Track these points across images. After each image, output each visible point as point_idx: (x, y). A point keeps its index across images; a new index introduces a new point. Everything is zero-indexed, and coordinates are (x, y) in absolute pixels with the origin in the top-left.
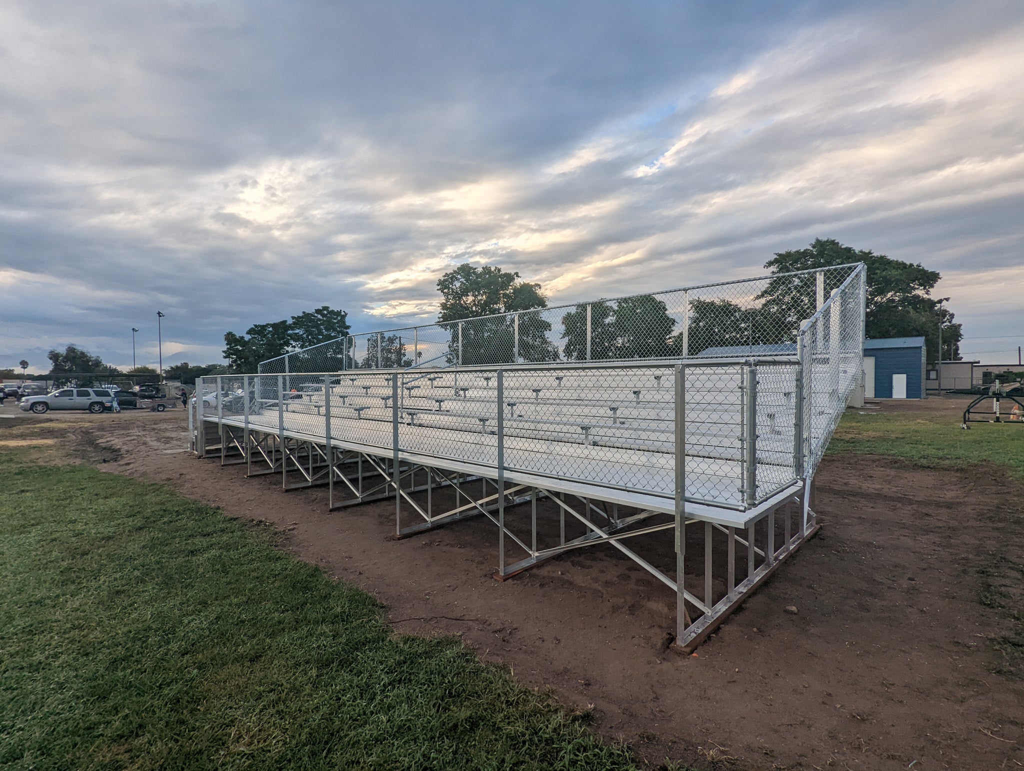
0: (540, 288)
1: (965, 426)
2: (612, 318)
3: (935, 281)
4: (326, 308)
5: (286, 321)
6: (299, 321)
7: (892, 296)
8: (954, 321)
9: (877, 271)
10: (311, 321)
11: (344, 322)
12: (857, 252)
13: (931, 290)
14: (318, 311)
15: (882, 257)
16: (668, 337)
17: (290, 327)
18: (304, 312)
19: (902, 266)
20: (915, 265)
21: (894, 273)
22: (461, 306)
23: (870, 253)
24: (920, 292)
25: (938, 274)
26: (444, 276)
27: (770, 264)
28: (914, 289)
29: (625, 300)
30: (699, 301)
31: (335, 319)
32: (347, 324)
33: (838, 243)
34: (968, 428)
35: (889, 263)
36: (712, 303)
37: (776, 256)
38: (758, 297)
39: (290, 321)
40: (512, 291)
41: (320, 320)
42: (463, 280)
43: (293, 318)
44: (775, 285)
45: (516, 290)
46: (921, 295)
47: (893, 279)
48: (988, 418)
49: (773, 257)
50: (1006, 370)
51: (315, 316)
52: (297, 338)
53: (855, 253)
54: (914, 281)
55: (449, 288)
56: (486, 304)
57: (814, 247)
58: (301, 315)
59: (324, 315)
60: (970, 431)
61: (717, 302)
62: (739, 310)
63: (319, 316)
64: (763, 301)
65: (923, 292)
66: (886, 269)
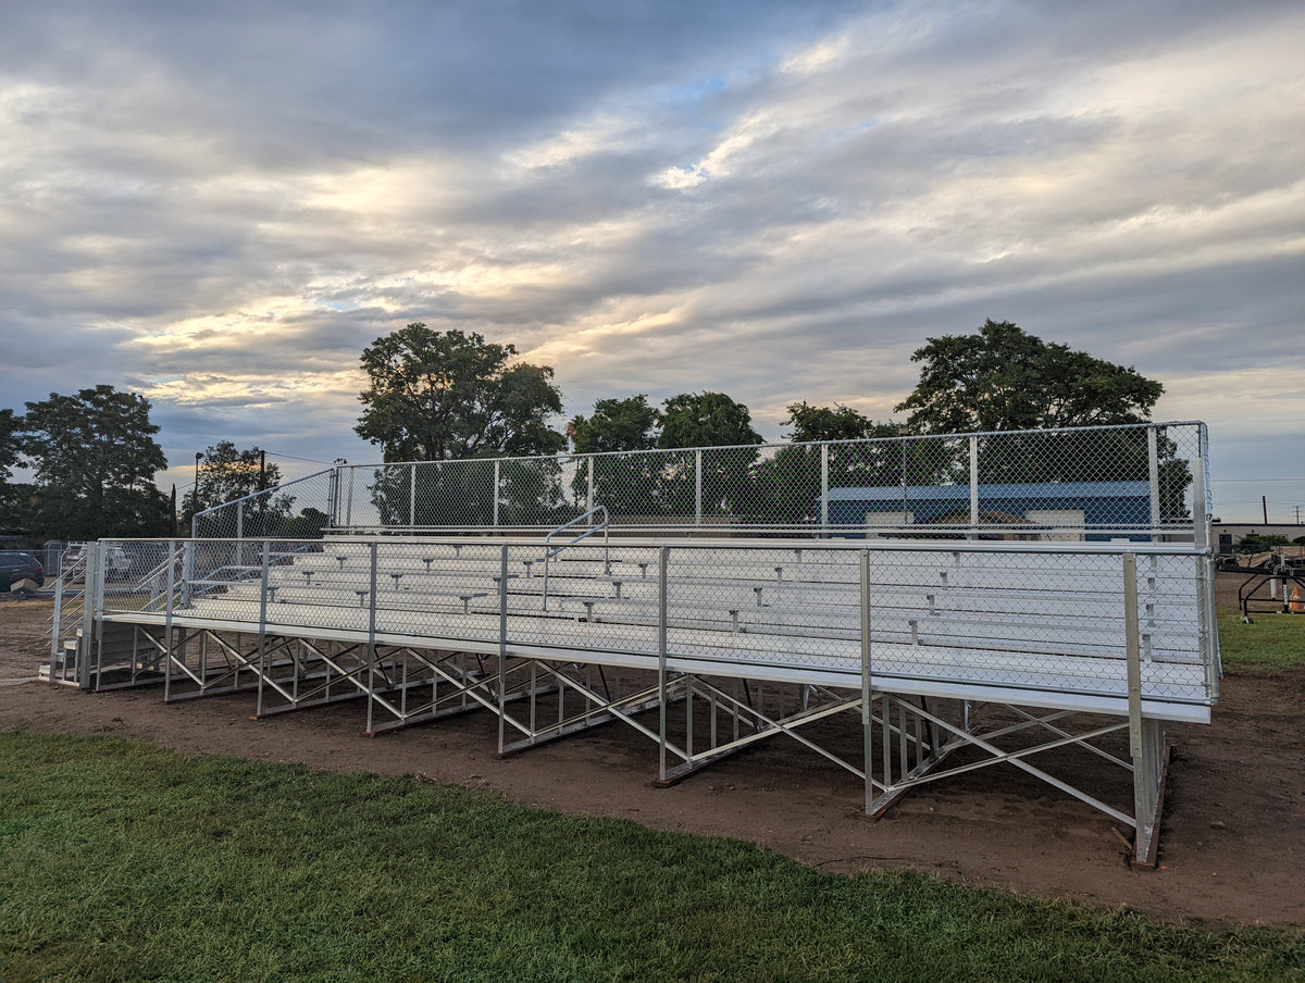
0: (552, 375)
1: (1246, 619)
2: (656, 430)
3: (1157, 395)
4: (105, 389)
5: (10, 411)
6: (41, 413)
7: (1098, 415)
8: (1177, 455)
9: (1077, 376)
10: (68, 411)
11: (145, 419)
12: (1045, 344)
13: (1150, 408)
14: (87, 395)
15: (1082, 355)
16: (751, 465)
17: (17, 424)
18: (54, 396)
19: (1109, 370)
20: (1126, 368)
21: (1100, 381)
22: (405, 399)
23: (1065, 348)
24: (1136, 411)
25: (1160, 385)
26: (376, 343)
27: (920, 355)
28: (1129, 406)
29: (681, 400)
30: (805, 410)
31: (124, 411)
32: (152, 422)
33: (1018, 329)
34: (1251, 622)
35: (1093, 365)
36: (825, 412)
37: (928, 343)
38: (900, 408)
39: (20, 412)
40: (499, 376)
41: (89, 412)
42: (409, 351)
43: (30, 405)
44: (927, 387)
45: (507, 377)
46: (1137, 416)
47: (1100, 391)
48: (1274, 607)
49: (924, 345)
50: (1250, 533)
51: (78, 404)
52: (35, 448)
53: (1042, 345)
54: (1127, 394)
55: (382, 365)
56: (453, 396)
57: (984, 333)
58: (47, 399)
59: (97, 403)
60: (1255, 626)
61: (833, 409)
62: (869, 425)
63: (89, 405)
64: (909, 413)
65: (1141, 411)
66: (1090, 374)
